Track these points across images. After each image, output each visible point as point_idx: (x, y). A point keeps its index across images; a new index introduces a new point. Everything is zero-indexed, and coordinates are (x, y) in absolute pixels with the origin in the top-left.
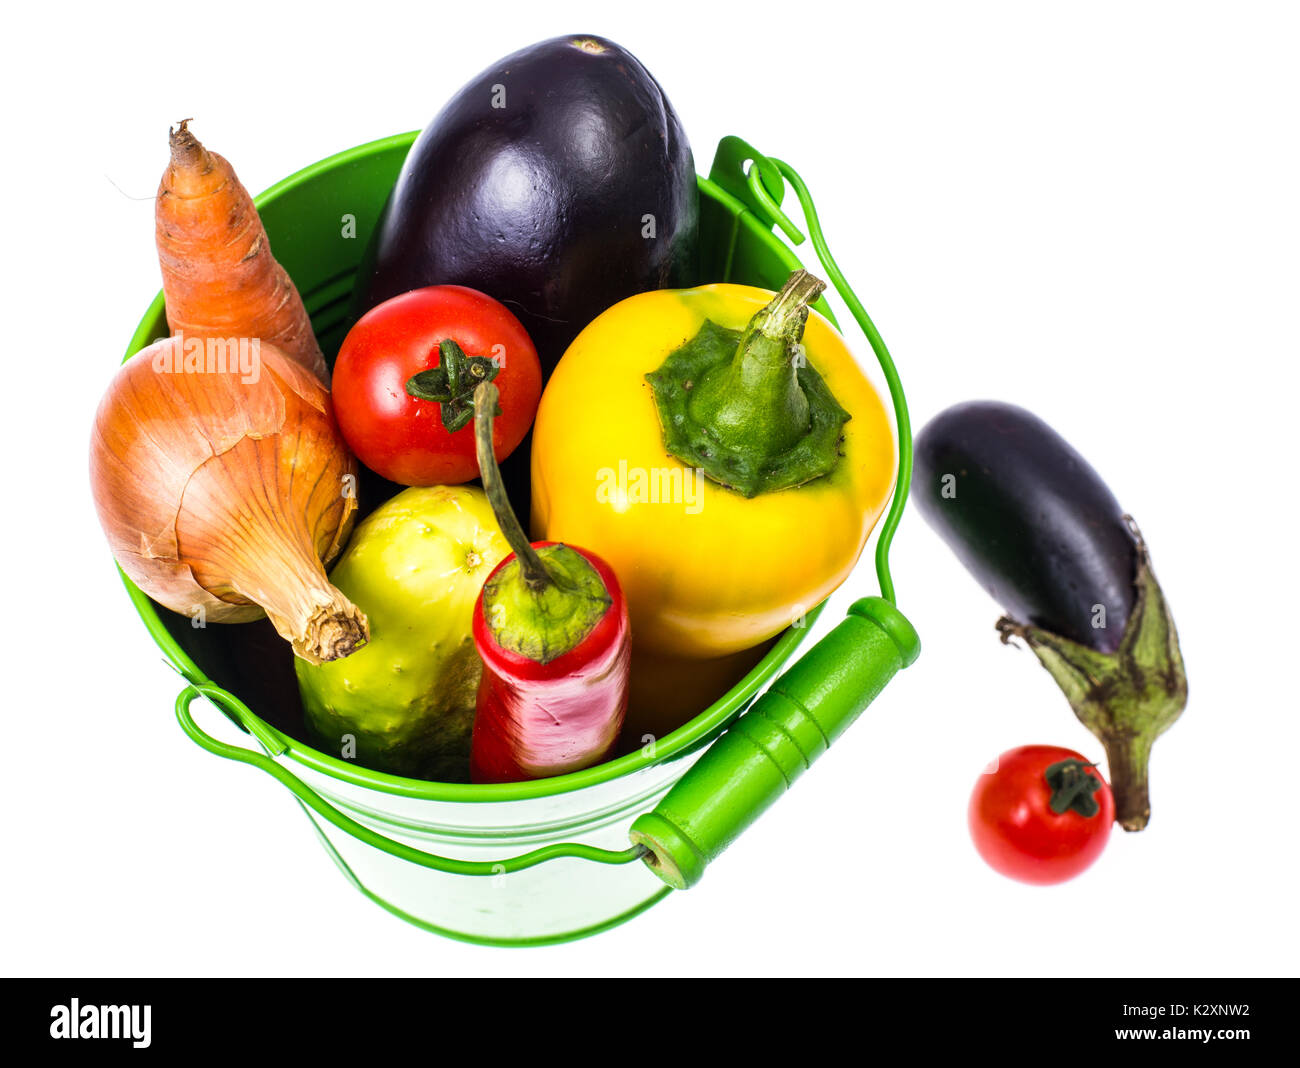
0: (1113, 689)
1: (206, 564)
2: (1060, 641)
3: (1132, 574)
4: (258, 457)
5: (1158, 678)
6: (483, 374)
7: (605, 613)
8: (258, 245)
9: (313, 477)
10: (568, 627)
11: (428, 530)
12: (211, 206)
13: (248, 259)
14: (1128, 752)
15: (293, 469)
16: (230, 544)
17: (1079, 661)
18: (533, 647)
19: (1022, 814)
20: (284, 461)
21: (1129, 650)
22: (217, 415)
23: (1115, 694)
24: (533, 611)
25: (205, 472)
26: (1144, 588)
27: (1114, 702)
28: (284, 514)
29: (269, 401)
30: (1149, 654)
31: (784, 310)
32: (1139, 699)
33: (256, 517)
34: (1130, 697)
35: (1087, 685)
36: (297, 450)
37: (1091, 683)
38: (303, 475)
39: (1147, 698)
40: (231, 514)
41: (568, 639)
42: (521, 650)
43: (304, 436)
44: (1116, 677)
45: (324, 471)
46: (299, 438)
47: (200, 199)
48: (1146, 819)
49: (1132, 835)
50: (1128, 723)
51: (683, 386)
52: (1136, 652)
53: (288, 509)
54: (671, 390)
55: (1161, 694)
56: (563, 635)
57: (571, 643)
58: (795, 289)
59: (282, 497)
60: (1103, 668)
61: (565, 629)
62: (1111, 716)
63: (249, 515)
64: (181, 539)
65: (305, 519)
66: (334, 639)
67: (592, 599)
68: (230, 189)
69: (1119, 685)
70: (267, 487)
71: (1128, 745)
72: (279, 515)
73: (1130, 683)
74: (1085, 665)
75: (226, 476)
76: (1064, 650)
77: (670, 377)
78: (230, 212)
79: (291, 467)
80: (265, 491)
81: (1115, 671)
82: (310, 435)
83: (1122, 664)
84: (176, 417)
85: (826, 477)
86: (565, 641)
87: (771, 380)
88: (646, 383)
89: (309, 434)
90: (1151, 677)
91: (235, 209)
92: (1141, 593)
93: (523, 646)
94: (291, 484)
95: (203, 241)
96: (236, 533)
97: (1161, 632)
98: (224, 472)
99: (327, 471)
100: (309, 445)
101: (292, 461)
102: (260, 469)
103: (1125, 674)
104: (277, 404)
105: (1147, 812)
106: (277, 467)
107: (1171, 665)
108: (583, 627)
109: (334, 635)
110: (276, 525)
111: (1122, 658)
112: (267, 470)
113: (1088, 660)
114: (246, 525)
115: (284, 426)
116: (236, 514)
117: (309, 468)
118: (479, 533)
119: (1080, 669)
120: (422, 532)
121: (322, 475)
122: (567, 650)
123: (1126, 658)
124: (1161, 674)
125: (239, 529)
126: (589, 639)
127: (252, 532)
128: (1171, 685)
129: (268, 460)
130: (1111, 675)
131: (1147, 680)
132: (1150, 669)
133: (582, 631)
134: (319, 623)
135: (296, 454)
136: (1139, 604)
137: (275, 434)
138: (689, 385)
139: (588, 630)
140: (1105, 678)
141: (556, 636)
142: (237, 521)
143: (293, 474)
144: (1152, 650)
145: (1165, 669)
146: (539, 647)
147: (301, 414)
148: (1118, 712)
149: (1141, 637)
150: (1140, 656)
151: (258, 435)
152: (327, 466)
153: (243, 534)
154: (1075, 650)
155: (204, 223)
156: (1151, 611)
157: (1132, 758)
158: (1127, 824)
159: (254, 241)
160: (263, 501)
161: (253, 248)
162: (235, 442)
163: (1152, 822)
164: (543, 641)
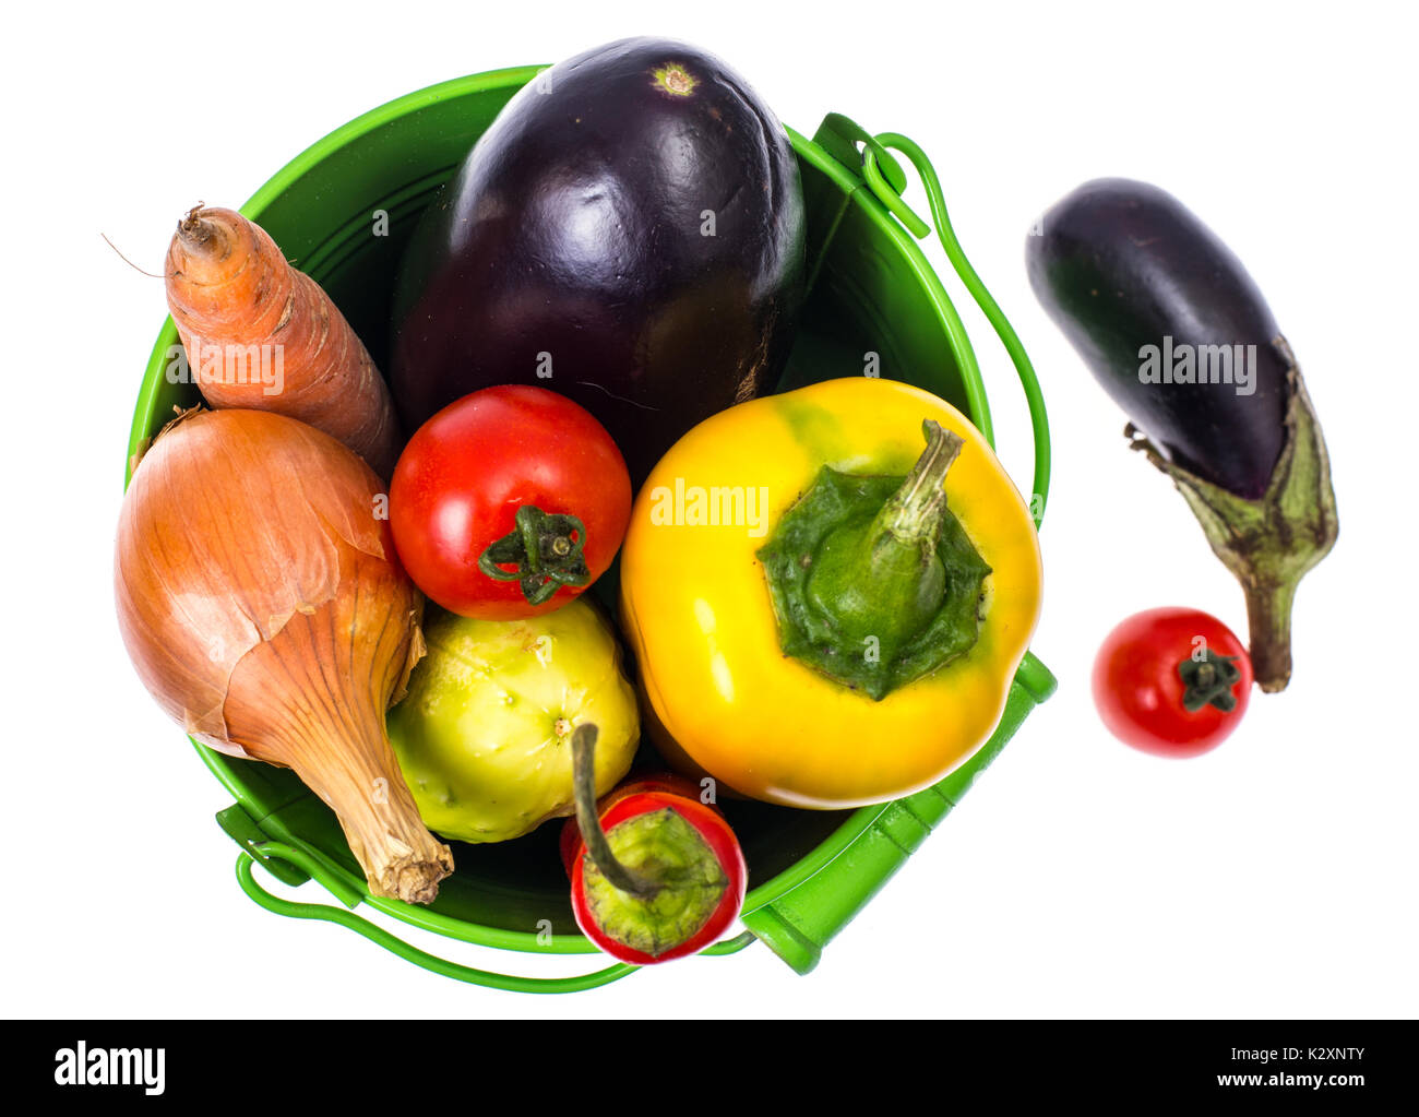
0: (1257, 543)
1: (260, 745)
2: (1199, 482)
3: (1284, 409)
4: (313, 634)
5: (1307, 531)
6: (568, 548)
7: (722, 898)
8: (289, 311)
9: (374, 637)
10: (681, 920)
11: (511, 700)
12: (233, 292)
13: (278, 331)
14: (1269, 606)
15: (353, 637)
16: (287, 737)
17: (1220, 506)
18: (642, 940)
19: (1149, 699)
20: (341, 631)
21: (1276, 500)
22: (261, 590)
23: (1259, 547)
24: (641, 913)
25: (253, 658)
26: (1294, 425)
27: (1256, 555)
28: (346, 703)
29: (320, 560)
30: (1298, 503)
31: (917, 502)
32: (1284, 553)
33: (315, 711)
34: (1274, 551)
35: (1227, 534)
36: (355, 612)
37: (1233, 534)
38: (364, 639)
39: (1294, 552)
40: (285, 705)
41: (681, 932)
42: (628, 941)
43: (362, 592)
44: (1260, 531)
45: (387, 622)
46: (356, 598)
47: (220, 286)
48: (1285, 679)
49: (1272, 696)
50: (1270, 572)
51: (800, 563)
52: (1284, 502)
53: (350, 690)
54: (785, 568)
55: (1310, 547)
56: (677, 931)
57: (685, 937)
58: (931, 469)
59: (342, 677)
60: (1246, 518)
61: (678, 923)
62: (1253, 567)
63: (306, 708)
64: (231, 722)
65: (370, 691)
66: (415, 889)
67: (707, 885)
68: (252, 265)
69: (1264, 539)
70: (324, 668)
71: (1269, 595)
72: (341, 704)
73: (1276, 538)
74: (1226, 512)
75: (277, 661)
76: (1202, 491)
77: (785, 553)
78: (256, 291)
79: (349, 634)
80: (323, 674)
81: (1259, 523)
82: (369, 589)
83: (1267, 516)
84: (214, 594)
85: (964, 653)
86: (678, 936)
87: (903, 585)
88: (757, 561)
89: (367, 586)
90: (1298, 529)
91: (260, 284)
92: (1291, 433)
93: (631, 938)
94: (351, 657)
95: (226, 325)
96: (294, 728)
97: (1312, 474)
98: (275, 657)
99: (391, 620)
100: (369, 600)
101: (350, 628)
102: (315, 648)
103: (1271, 527)
104: (329, 561)
105: (1288, 674)
106: (334, 640)
107: (1323, 512)
108: (698, 919)
109: (415, 884)
110: (338, 720)
111: (1267, 508)
112: (323, 647)
113: (1230, 507)
114: (305, 721)
115: (338, 588)
116: (292, 705)
117: (369, 629)
118: (567, 695)
119: (1221, 515)
120: (503, 703)
121: (385, 627)
122: (681, 943)
123: (1272, 509)
124: (1310, 526)
125: (296, 724)
126: (705, 929)
127: (312, 730)
128: (1320, 537)
129: (323, 635)
130: (1254, 526)
131: (1295, 534)
132: (1299, 520)
133: (697, 923)
134: (397, 870)
135: (354, 619)
136: (1289, 447)
137: (330, 601)
138: (807, 560)
139: (703, 921)
140: (1248, 530)
141: (667, 932)
142: (294, 713)
143: (352, 645)
144: (1301, 497)
145: (1315, 520)
146: (650, 941)
147: (356, 563)
148: (1261, 564)
149: (1290, 484)
150: (1288, 506)
151: (310, 609)
152: (390, 614)
153: (301, 729)
154: (1216, 494)
155: (225, 310)
156: (1301, 449)
157: (1274, 612)
158: (1266, 687)
159: (284, 307)
160: (321, 688)
161: (284, 317)
162: (286, 621)
163: (1292, 682)
164: (653, 935)
